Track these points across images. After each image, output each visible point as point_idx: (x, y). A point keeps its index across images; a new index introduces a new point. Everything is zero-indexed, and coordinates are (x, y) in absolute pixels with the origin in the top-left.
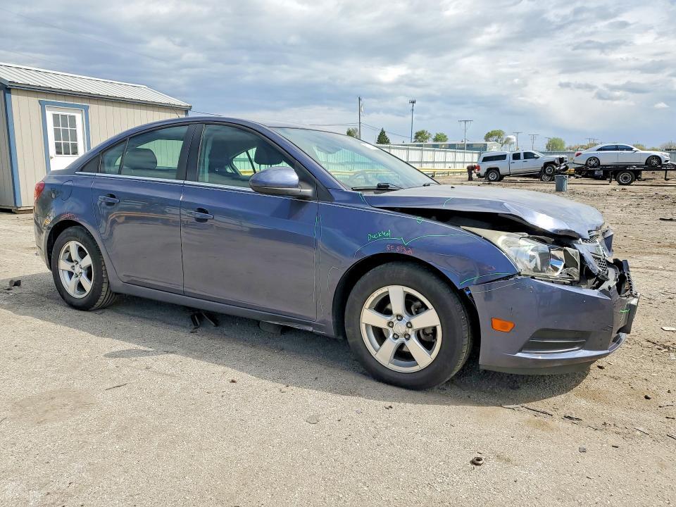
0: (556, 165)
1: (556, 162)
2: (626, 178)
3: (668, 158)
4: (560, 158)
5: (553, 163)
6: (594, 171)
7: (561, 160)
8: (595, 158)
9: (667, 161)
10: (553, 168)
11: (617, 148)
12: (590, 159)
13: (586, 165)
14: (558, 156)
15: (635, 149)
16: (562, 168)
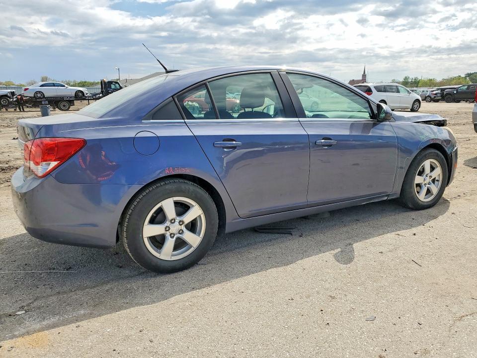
0: (10, 97)
1: (9, 95)
2: (64, 106)
3: (87, 92)
4: (11, 92)
5: (6, 96)
6: (41, 101)
7: (13, 94)
8: (40, 92)
9: (87, 94)
10: (8, 100)
11: (54, 85)
12: (37, 93)
13: (34, 97)
14: (9, 91)
15: (66, 86)
16: (14, 100)
